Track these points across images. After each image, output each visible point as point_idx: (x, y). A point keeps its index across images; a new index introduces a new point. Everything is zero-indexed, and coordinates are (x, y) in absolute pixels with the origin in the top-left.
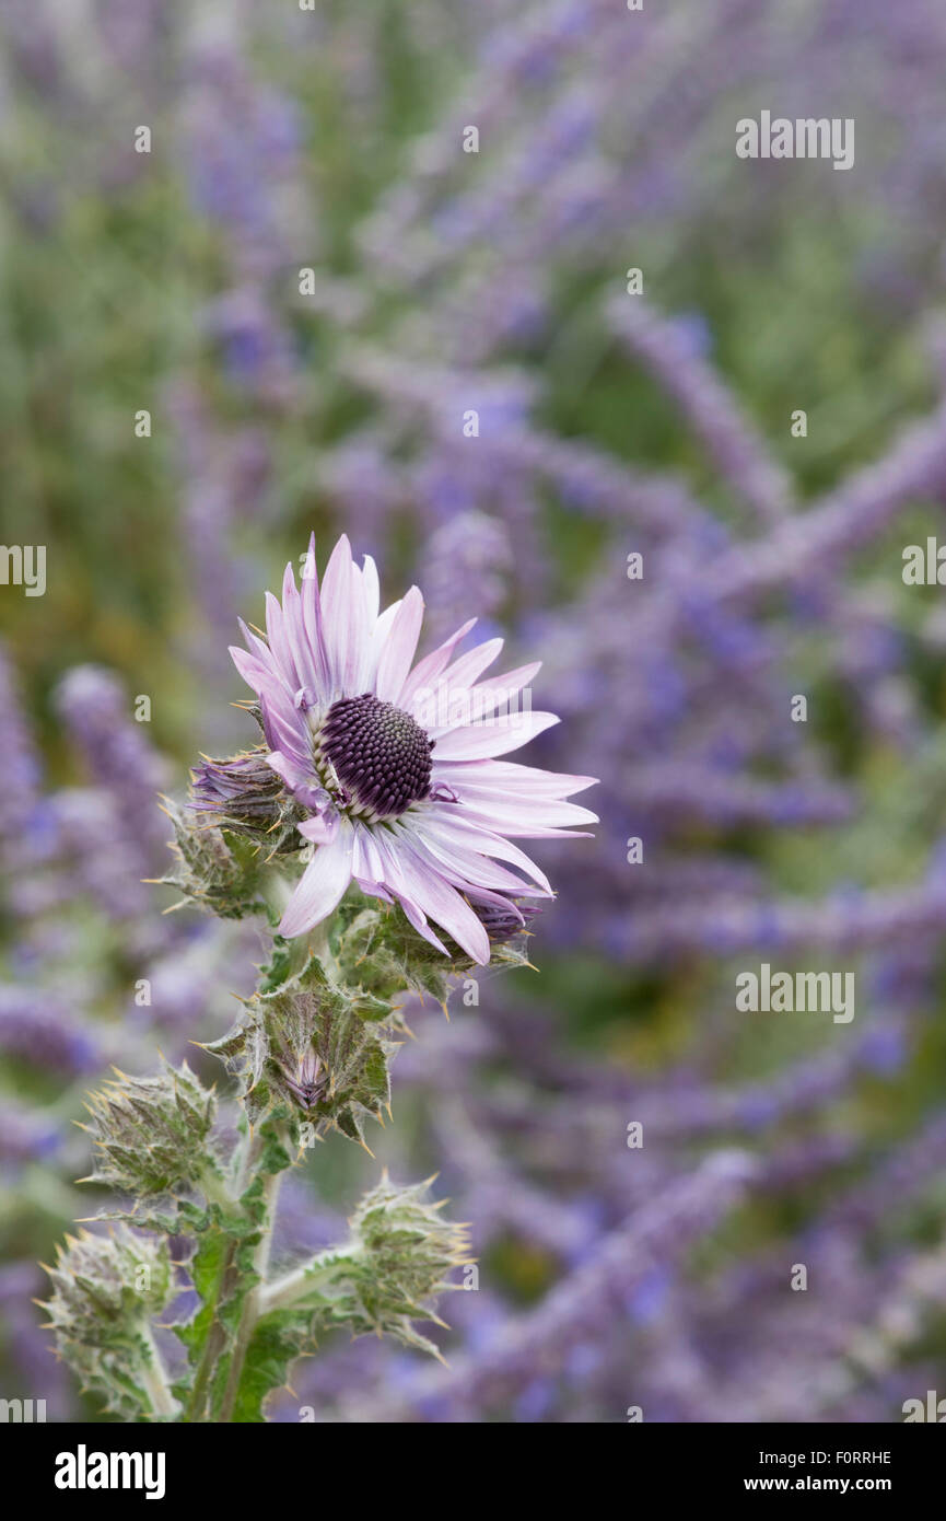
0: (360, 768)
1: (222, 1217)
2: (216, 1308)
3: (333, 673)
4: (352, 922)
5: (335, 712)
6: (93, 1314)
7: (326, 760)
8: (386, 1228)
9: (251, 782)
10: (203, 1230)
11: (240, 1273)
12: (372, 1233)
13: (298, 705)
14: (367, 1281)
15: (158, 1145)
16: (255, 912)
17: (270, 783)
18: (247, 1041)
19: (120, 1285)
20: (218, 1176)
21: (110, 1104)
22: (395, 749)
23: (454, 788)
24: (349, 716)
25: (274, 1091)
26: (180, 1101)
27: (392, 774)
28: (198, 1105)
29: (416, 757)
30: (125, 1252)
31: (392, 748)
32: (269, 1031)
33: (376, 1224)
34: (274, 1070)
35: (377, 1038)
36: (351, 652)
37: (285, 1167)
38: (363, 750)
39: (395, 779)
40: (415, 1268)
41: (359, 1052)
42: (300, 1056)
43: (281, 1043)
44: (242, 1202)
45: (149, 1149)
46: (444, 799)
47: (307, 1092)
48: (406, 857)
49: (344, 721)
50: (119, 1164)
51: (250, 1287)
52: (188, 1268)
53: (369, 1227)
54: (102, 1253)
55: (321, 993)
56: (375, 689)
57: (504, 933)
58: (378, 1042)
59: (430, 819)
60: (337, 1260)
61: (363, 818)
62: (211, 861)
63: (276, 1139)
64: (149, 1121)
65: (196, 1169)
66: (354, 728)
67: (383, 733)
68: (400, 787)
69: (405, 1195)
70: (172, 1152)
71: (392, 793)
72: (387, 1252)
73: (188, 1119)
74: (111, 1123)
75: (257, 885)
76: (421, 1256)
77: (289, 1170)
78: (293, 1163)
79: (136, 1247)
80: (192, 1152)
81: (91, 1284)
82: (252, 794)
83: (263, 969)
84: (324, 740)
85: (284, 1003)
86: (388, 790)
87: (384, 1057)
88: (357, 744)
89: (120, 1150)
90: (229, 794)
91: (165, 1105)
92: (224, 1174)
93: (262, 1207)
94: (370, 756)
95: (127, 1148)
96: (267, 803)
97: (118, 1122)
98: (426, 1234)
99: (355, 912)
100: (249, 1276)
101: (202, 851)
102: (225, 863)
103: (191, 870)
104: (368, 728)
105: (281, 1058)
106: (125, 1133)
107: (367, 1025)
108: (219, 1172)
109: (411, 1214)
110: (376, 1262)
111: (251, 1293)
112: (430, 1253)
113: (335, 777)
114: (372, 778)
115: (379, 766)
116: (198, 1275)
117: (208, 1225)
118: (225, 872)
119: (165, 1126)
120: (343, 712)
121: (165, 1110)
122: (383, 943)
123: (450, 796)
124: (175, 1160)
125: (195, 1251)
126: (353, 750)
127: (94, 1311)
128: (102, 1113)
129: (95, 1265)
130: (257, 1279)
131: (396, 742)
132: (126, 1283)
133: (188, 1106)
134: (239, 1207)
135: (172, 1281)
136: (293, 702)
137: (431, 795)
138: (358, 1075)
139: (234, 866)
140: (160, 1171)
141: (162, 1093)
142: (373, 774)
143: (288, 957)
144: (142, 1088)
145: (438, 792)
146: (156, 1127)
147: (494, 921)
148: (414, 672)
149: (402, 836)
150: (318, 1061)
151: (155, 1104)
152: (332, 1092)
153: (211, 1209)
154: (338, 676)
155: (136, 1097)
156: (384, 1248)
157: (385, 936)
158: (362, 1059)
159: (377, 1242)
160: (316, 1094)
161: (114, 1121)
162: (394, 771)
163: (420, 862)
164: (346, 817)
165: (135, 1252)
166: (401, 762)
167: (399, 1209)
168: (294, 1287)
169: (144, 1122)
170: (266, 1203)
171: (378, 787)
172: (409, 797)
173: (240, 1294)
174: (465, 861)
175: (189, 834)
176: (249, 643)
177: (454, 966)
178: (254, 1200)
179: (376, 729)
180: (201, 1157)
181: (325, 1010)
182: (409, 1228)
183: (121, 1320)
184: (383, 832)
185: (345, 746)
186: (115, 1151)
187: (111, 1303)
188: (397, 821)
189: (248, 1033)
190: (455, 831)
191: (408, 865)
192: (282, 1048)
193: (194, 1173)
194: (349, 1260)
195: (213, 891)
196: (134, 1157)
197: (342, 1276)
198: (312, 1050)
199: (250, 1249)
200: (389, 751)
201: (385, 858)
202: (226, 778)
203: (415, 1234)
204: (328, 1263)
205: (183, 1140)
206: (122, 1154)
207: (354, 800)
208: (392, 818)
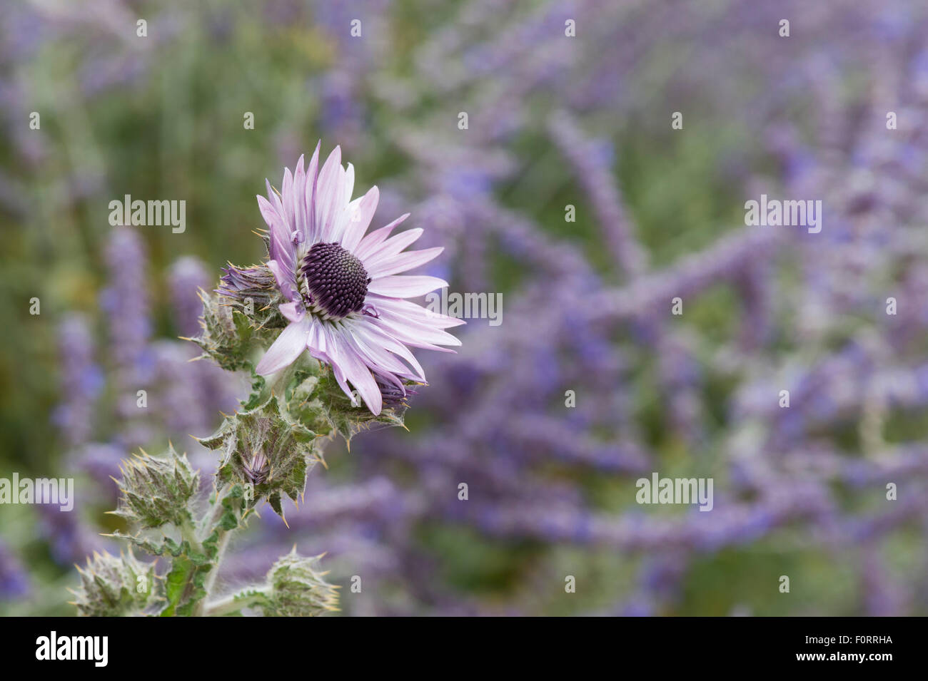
0: (323, 284)
1: (189, 550)
2: (176, 607)
3: (317, 228)
4: (301, 383)
5: (314, 250)
6: (101, 601)
7: (304, 275)
8: (288, 578)
9: (256, 283)
10: (177, 556)
11: (195, 588)
12: (279, 579)
13: (292, 240)
14: (271, 609)
15: (159, 497)
16: (243, 367)
17: (267, 285)
18: (224, 441)
19: (121, 586)
20: (192, 526)
21: (135, 469)
22: (346, 277)
23: (379, 310)
24: (322, 252)
25: (235, 473)
26: (177, 474)
27: (341, 291)
28: (188, 479)
29: (358, 284)
30: (127, 567)
31: (344, 275)
32: (239, 436)
33: (282, 575)
34: (237, 459)
35: (303, 453)
36: (330, 217)
37: (234, 527)
38: (327, 274)
39: (343, 295)
40: (301, 606)
41: (291, 459)
42: (255, 452)
43: (245, 444)
44: (204, 544)
45: (152, 499)
46: (371, 315)
47: (255, 476)
48: (341, 343)
49: (318, 254)
50: (133, 506)
51: (200, 598)
52: (163, 581)
53: (278, 576)
54: (114, 566)
55: (274, 419)
56: (341, 240)
57: (392, 401)
58: (304, 456)
59: (360, 325)
60: (255, 594)
61: (319, 315)
62: (223, 331)
63: (231, 509)
64: (156, 482)
65: (179, 518)
66: (324, 259)
67: (341, 265)
68: (345, 300)
69: (304, 562)
70: (167, 504)
71: (339, 303)
72: (286, 592)
73: (180, 486)
74: (133, 480)
75: (248, 351)
76: (306, 600)
77: (235, 530)
78: (239, 526)
79: (135, 567)
80: (179, 506)
81: (103, 582)
82: (255, 289)
83: (242, 403)
84: (305, 264)
85: (251, 421)
86: (337, 300)
87: (305, 466)
88: (324, 269)
89: (136, 497)
90: (241, 288)
91: (167, 474)
92: (195, 525)
93: (215, 550)
94: (331, 278)
95: (140, 497)
96: (263, 297)
97: (137, 480)
98: (311, 586)
99: (305, 376)
100: (200, 590)
101: (218, 324)
102: (231, 334)
103: (210, 335)
104: (332, 261)
105: (243, 453)
106: (140, 488)
107: (299, 444)
108: (193, 523)
109: (305, 574)
110: (278, 598)
111: (199, 602)
112: (312, 599)
113: (307, 286)
114: (329, 291)
115: (335, 285)
116: (169, 586)
117: (180, 553)
118: (230, 339)
119: (165, 487)
120: (319, 250)
121: (167, 478)
122: (318, 396)
123: (374, 314)
124: (167, 509)
125: (170, 570)
126: (321, 273)
127: (102, 598)
128: (129, 474)
129: (108, 571)
130: (204, 593)
131: (347, 272)
132: (125, 585)
133: (181, 478)
134: (201, 547)
135: (153, 592)
136: (290, 238)
137: (363, 311)
138: (288, 473)
139: (236, 336)
140: (157, 514)
141: (168, 467)
142: (330, 289)
143: (259, 397)
144: (156, 463)
145: (368, 310)
146: (160, 486)
147: (387, 393)
148: (366, 238)
149: (342, 332)
150: (265, 459)
151: (161, 473)
152: (270, 478)
153: (184, 544)
154: (320, 229)
155: (151, 467)
156: (285, 590)
157: (320, 393)
158: (292, 464)
159: (281, 586)
160: (260, 478)
161: (135, 479)
162: (344, 290)
163: (349, 348)
164: (309, 312)
165: (133, 569)
166: (348, 285)
167: (298, 569)
168: (226, 606)
169: (153, 483)
170: (218, 548)
171: (332, 297)
172: (350, 307)
173: (193, 601)
174: (375, 351)
175: (212, 313)
176: (270, 197)
177: (358, 417)
178: (211, 544)
179: (337, 262)
180: (184, 511)
181: (274, 429)
182: (302, 581)
183: (118, 608)
184: (330, 327)
185: (316, 270)
186: (132, 497)
187: (113, 595)
188: (340, 322)
189: (226, 436)
190: (374, 335)
191: (341, 348)
192: (245, 448)
193: (178, 520)
194: (262, 594)
195: (221, 350)
196: (143, 503)
197: (256, 604)
198: (262, 451)
199: (203, 574)
200: (343, 277)
201: (328, 340)
202: (242, 278)
203: (305, 585)
204: (249, 594)
205: (174, 498)
206: (136, 500)
207: (316, 303)
208: (337, 319)
